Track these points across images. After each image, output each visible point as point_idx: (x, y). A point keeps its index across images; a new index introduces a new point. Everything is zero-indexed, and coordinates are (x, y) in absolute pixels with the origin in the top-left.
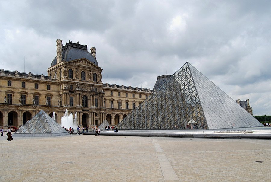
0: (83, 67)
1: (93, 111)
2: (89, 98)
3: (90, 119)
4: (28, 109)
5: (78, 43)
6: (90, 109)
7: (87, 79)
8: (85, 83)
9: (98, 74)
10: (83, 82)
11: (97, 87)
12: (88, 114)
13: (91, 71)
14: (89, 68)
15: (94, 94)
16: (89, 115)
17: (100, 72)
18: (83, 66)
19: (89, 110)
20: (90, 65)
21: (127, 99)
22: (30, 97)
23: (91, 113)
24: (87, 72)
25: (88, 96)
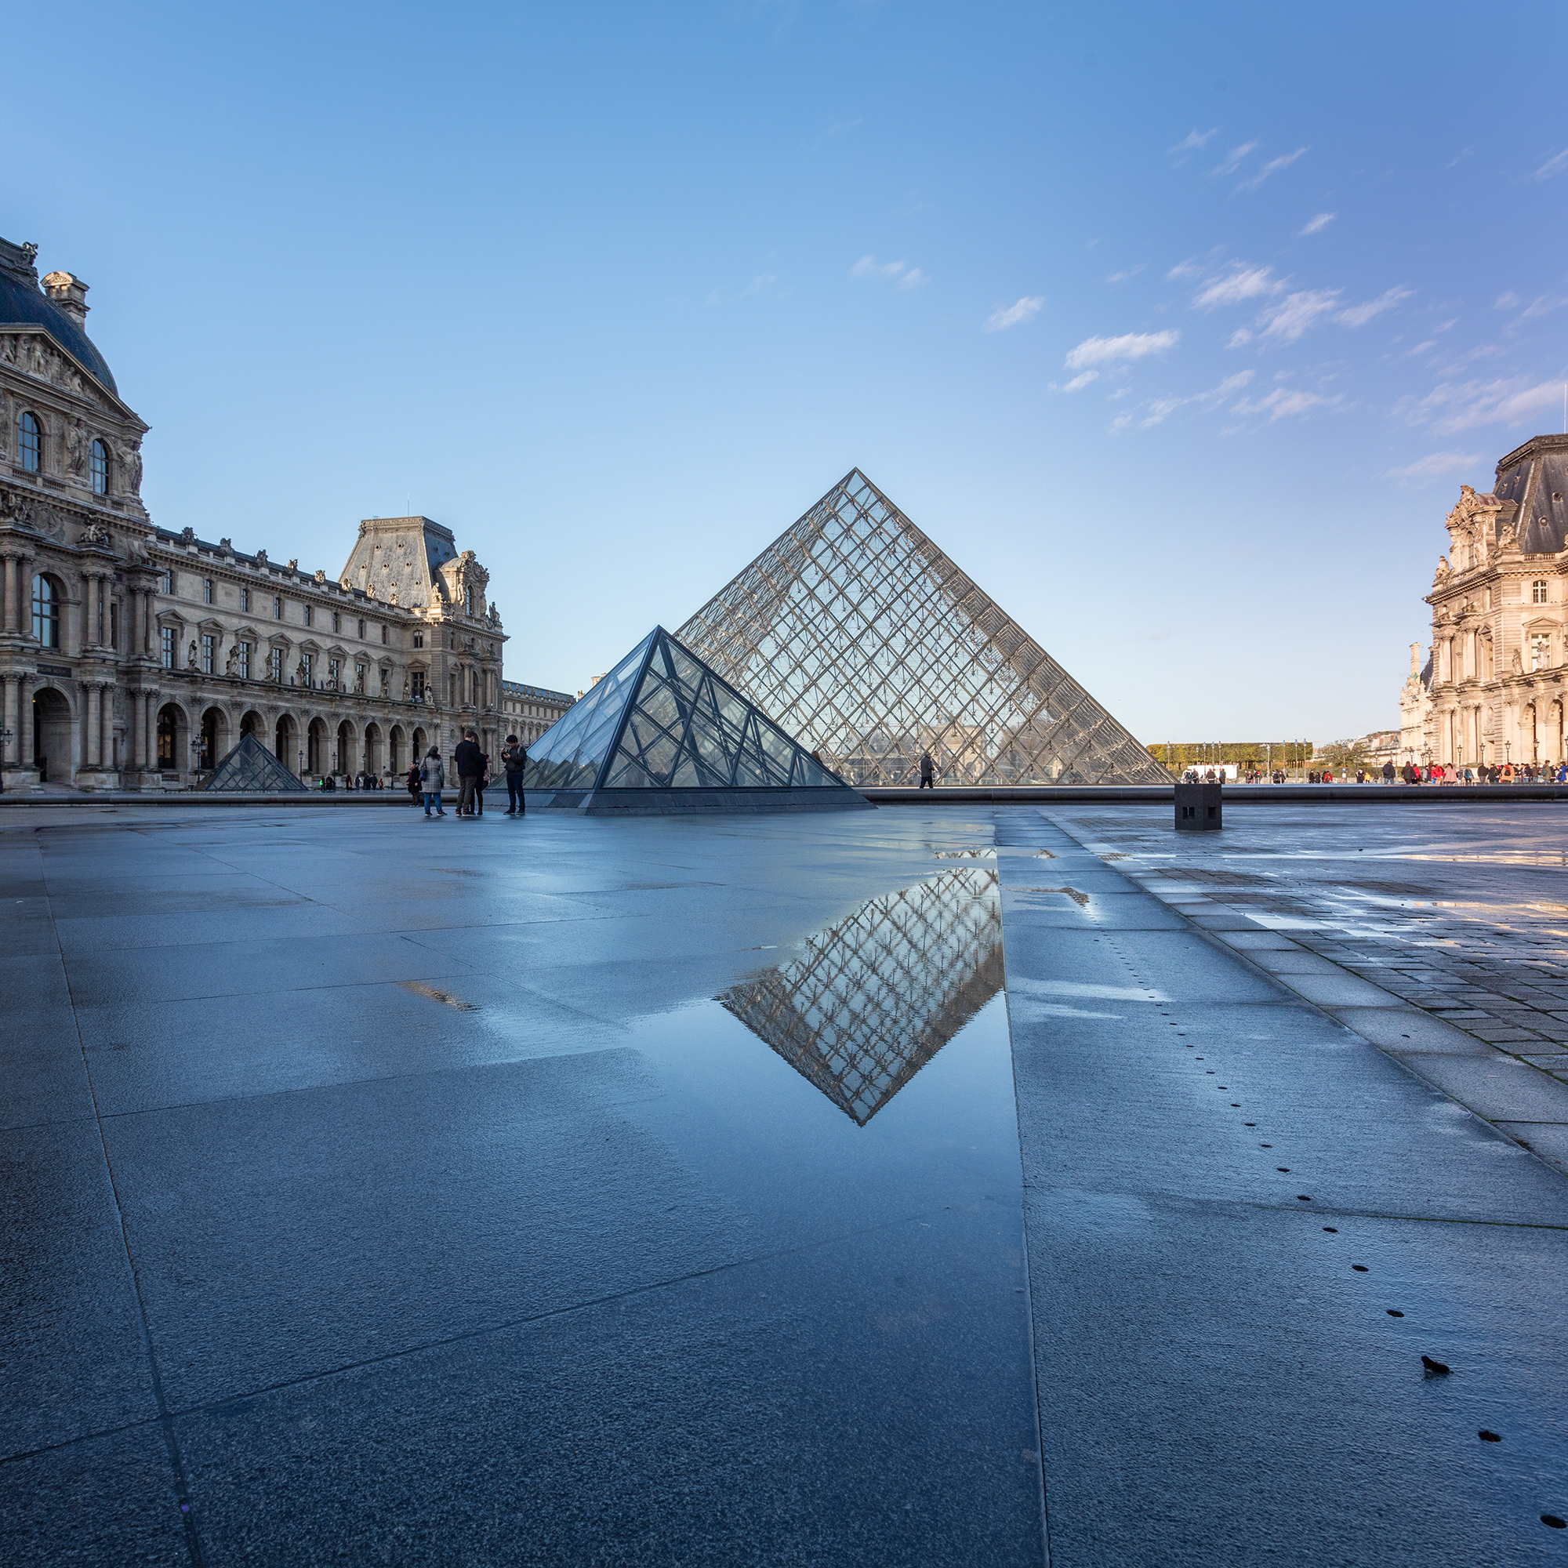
0: (37, 386)
1: (101, 679)
2: (70, 596)
3: (76, 728)
6: (79, 665)
7: (53, 471)
8: (47, 491)
9: (118, 448)
10: (30, 486)
11: (113, 531)
12: (66, 694)
13: (78, 423)
14: (73, 401)
15: (109, 571)
16: (71, 702)
17: (134, 438)
18: (35, 381)
19: (69, 670)
20: (77, 381)
21: (245, 623)
23: (85, 688)
24: (52, 425)
25: (66, 581)
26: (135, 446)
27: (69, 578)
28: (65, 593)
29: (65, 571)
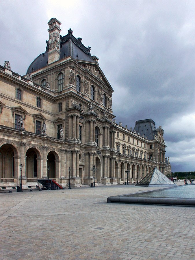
1: (107, 154)
4: (10, 139)
5: (80, 39)
6: (102, 151)
9: (108, 96)
12: (100, 158)
19: (100, 152)
22: (7, 115)
23: (104, 157)
24: (97, 89)
25: (100, 129)
26: (111, 95)
27: (101, 128)
28: (100, 132)
29: (100, 126)
